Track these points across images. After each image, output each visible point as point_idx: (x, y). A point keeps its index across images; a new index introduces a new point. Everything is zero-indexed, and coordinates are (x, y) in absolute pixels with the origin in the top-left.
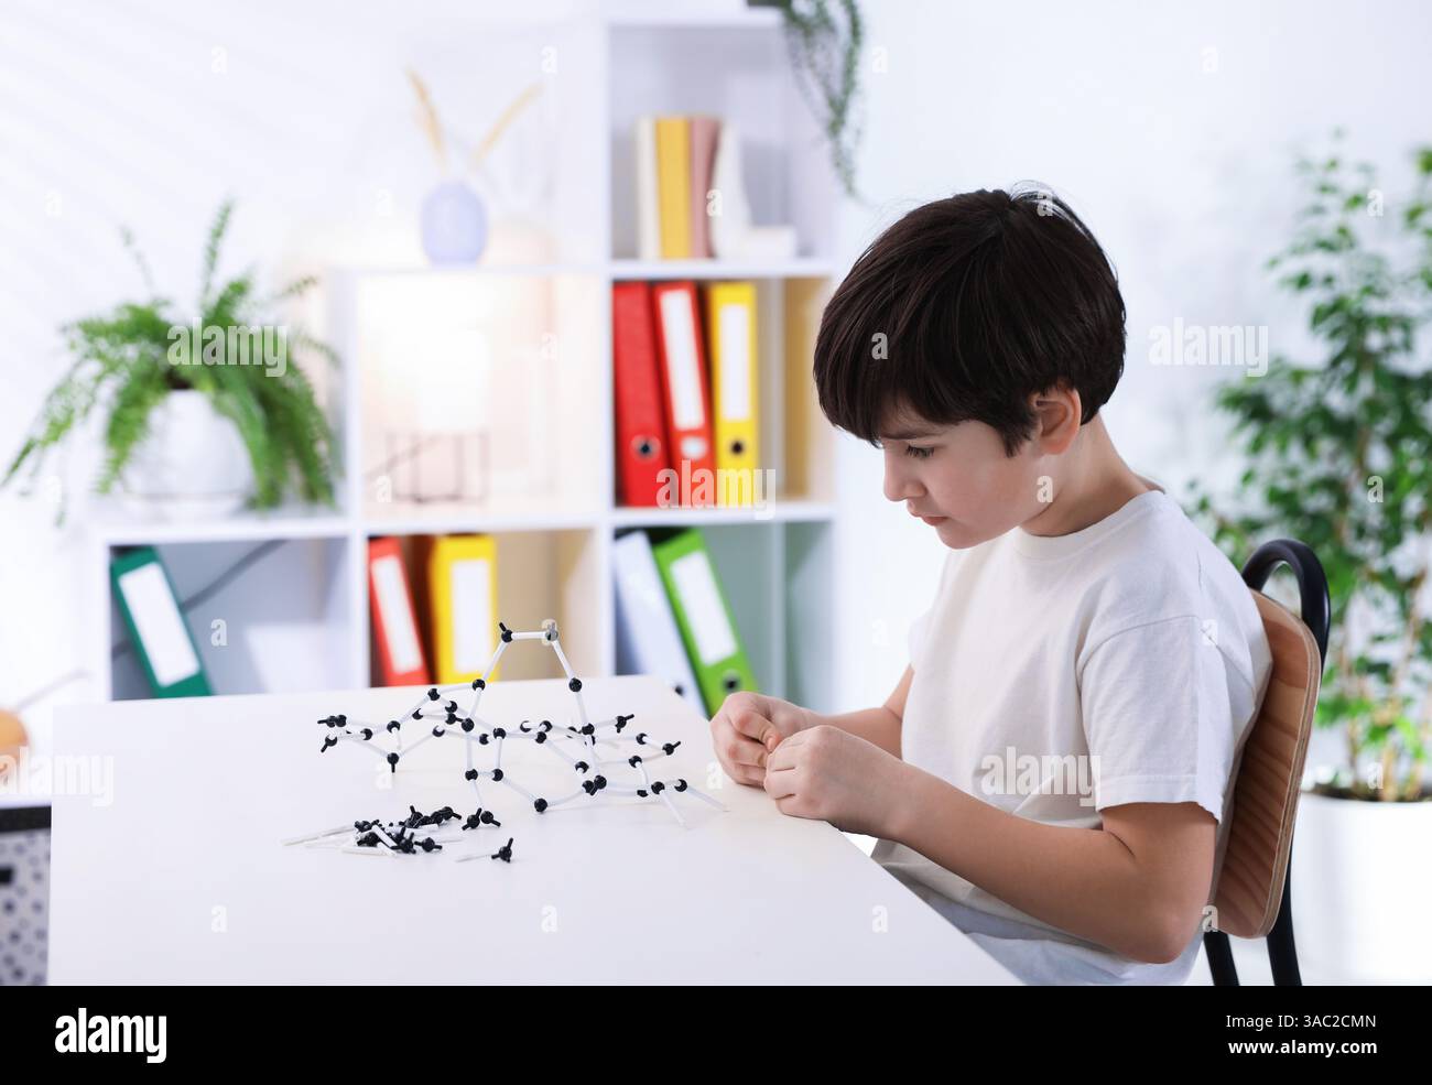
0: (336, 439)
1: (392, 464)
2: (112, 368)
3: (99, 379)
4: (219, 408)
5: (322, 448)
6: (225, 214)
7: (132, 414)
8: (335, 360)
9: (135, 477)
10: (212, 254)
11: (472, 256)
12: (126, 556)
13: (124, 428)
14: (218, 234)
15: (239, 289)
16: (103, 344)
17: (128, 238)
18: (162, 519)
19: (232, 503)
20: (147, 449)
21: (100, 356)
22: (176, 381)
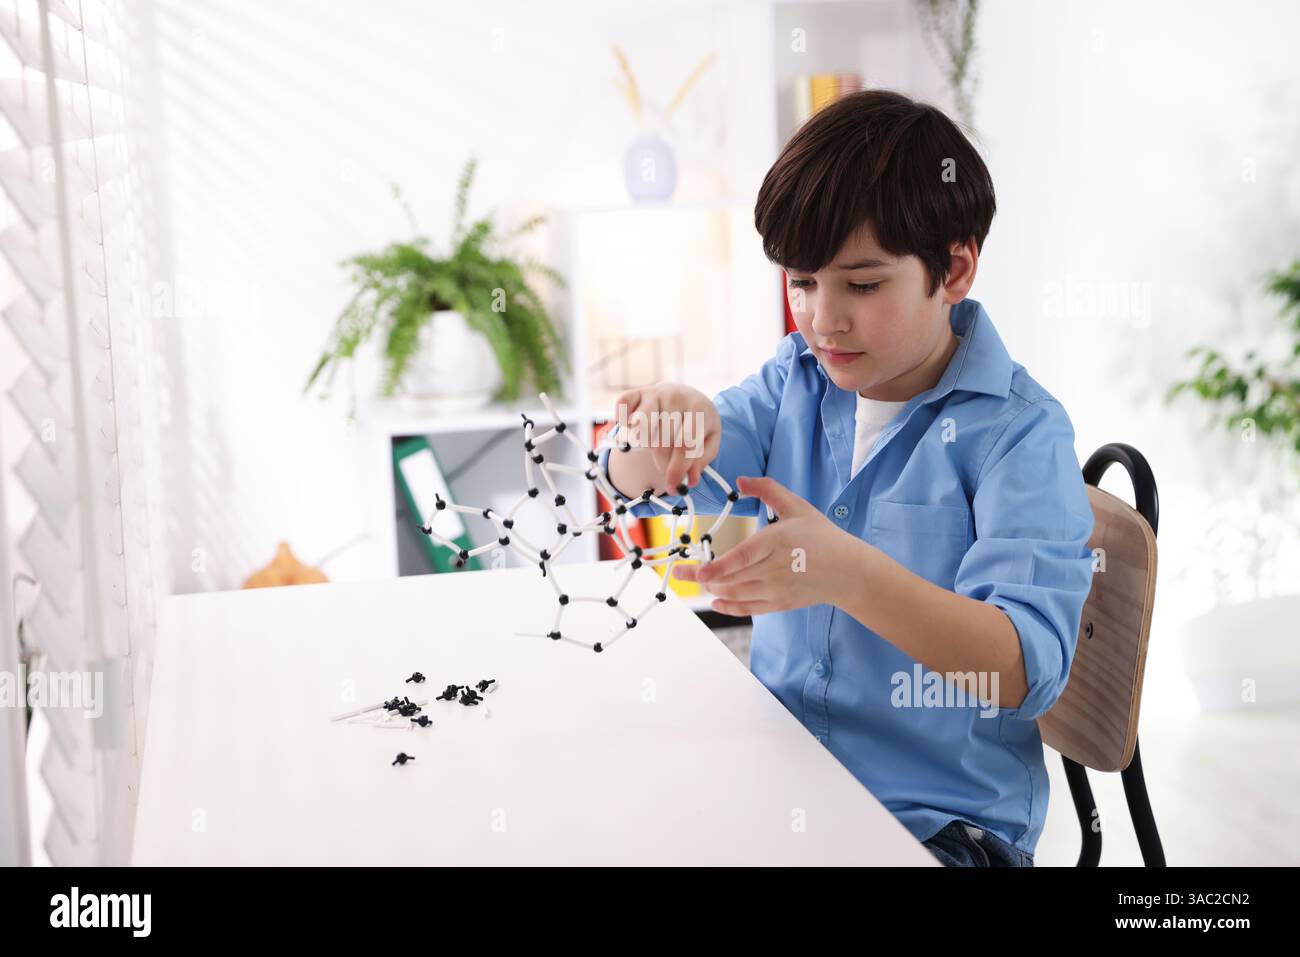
0: (563, 344)
1: (604, 362)
2: (386, 295)
3: (378, 304)
4: (473, 325)
5: (550, 352)
6: (471, 168)
7: (406, 332)
8: (559, 280)
9: (410, 381)
10: (462, 201)
11: (664, 192)
12: (403, 444)
13: (400, 344)
14: (465, 184)
15: (483, 228)
16: (378, 275)
17: (397, 191)
18: (429, 414)
19: (483, 399)
20: (419, 360)
21: (377, 285)
22: (439, 305)
